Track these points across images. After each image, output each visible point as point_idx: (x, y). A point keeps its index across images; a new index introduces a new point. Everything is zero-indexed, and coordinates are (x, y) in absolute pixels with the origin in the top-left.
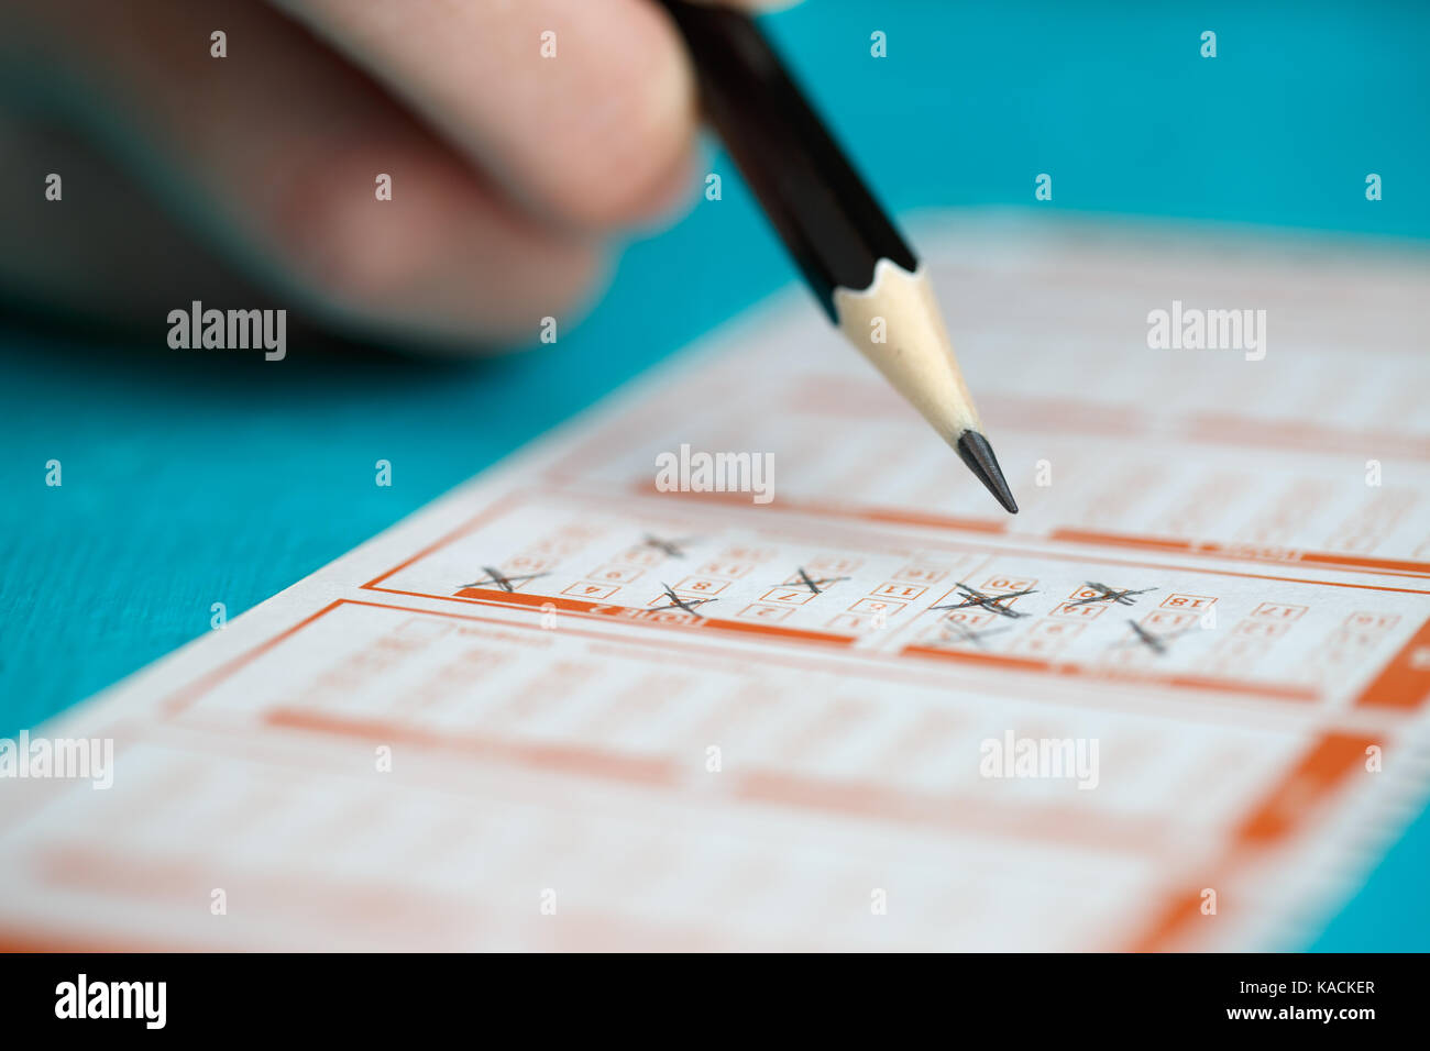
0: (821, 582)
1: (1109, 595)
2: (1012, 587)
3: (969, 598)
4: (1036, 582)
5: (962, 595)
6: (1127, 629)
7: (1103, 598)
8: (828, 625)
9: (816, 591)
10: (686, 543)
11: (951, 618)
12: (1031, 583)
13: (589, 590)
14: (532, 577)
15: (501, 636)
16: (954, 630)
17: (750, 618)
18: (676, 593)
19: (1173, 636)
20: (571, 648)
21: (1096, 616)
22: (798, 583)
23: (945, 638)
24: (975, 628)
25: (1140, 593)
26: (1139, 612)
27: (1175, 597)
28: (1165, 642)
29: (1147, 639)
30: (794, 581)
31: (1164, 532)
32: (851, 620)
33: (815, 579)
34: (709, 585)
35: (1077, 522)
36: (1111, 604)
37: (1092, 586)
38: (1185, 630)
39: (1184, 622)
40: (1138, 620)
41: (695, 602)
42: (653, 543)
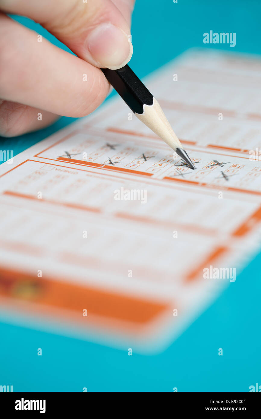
0: (147, 158)
1: (218, 164)
2: (194, 161)
3: (183, 163)
4: (201, 159)
5: (182, 162)
6: (221, 173)
7: (216, 165)
8: (146, 170)
9: (146, 160)
10: (116, 145)
11: (177, 169)
12: (199, 160)
13: (90, 158)
14: (76, 154)
15: (66, 171)
16: (178, 173)
17: (128, 168)
18: (111, 160)
19: (231, 176)
20: (82, 175)
21: (213, 170)
22: (142, 158)
23: (175, 175)
24: (183, 172)
25: (226, 163)
26: (224, 169)
27: (234, 165)
28: (229, 178)
29: (225, 177)
30: (141, 157)
31: (235, 146)
32: (153, 169)
33: (146, 157)
34: (120, 158)
35: (214, 143)
36: (218, 166)
37: (214, 161)
38: (234, 174)
39: (235, 172)
40: (223, 171)
41: (115, 163)
42: (108, 145)
